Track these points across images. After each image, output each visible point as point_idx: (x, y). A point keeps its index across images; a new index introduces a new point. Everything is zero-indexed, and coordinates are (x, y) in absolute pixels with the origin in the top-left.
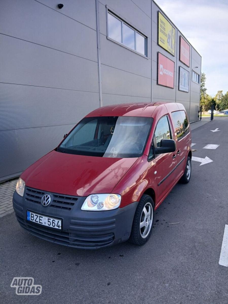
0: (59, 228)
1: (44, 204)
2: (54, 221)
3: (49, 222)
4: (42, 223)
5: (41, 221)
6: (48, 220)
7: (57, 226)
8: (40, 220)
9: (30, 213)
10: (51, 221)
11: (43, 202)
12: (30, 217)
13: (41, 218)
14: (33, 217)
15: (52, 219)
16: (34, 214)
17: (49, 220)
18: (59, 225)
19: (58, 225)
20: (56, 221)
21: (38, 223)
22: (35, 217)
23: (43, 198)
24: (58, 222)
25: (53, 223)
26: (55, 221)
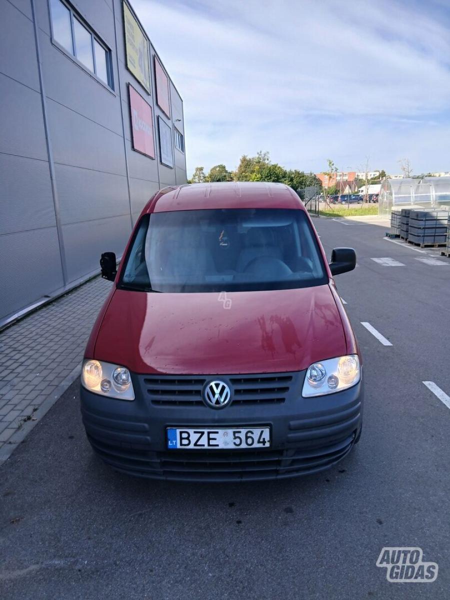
0: (264, 445)
1: (218, 402)
2: (249, 435)
3: (235, 438)
4: (218, 445)
5: (212, 442)
6: (234, 435)
7: (259, 442)
8: (209, 439)
9: (178, 431)
10: (242, 435)
11: (214, 400)
12: (176, 439)
13: (212, 436)
14: (188, 438)
15: (244, 431)
16: (191, 431)
17: (237, 435)
18: (264, 439)
19: (261, 440)
20: (256, 432)
21: (206, 447)
22: (194, 437)
23: (208, 390)
24: (262, 432)
25: (247, 438)
26: (252, 433)
